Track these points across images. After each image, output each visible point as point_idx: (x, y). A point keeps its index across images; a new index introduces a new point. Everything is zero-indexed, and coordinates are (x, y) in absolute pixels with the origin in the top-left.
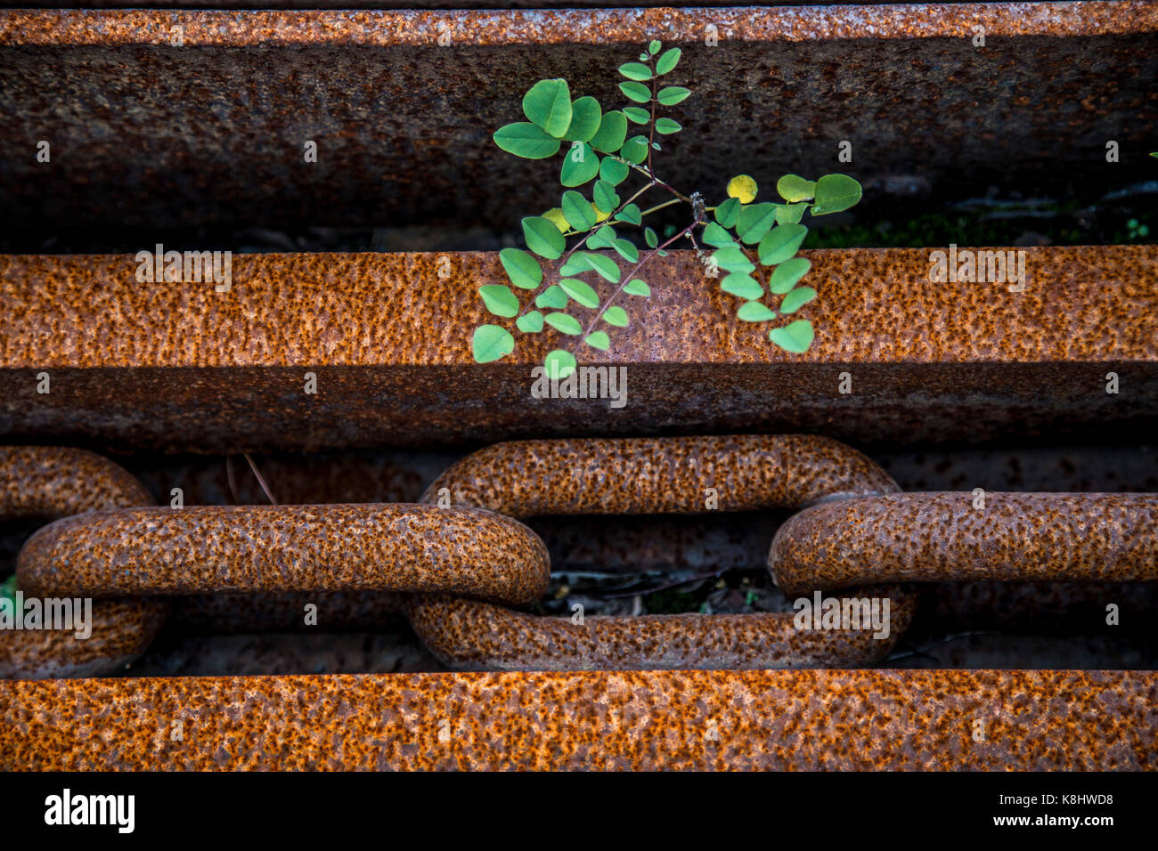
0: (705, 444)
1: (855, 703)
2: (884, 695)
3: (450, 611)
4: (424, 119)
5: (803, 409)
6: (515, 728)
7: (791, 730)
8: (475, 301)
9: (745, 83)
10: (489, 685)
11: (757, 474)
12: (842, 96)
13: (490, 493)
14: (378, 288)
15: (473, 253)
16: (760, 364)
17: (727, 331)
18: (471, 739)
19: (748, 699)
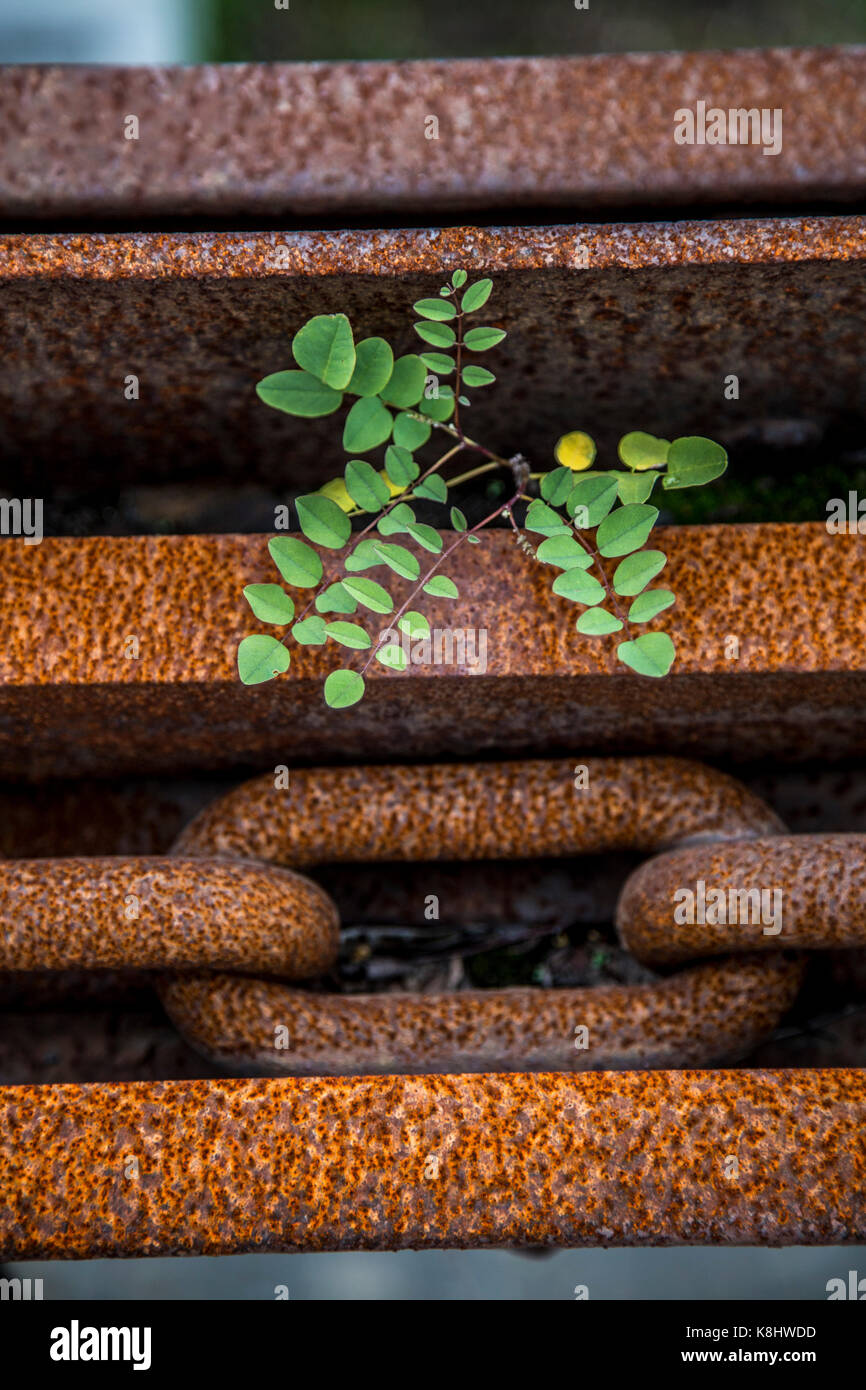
0: (533, 772)
1: (719, 1113)
2: (755, 1102)
3: (211, 991)
4: (170, 364)
5: (657, 726)
6: (285, 1151)
7: (637, 1150)
8: (235, 600)
9: (574, 317)
10: (253, 1095)
11: (600, 810)
12: (699, 330)
13: (261, 838)
14: (111, 584)
15: (231, 536)
16: (598, 677)
17: (555, 634)
18: (230, 1166)
19: (583, 1110)
